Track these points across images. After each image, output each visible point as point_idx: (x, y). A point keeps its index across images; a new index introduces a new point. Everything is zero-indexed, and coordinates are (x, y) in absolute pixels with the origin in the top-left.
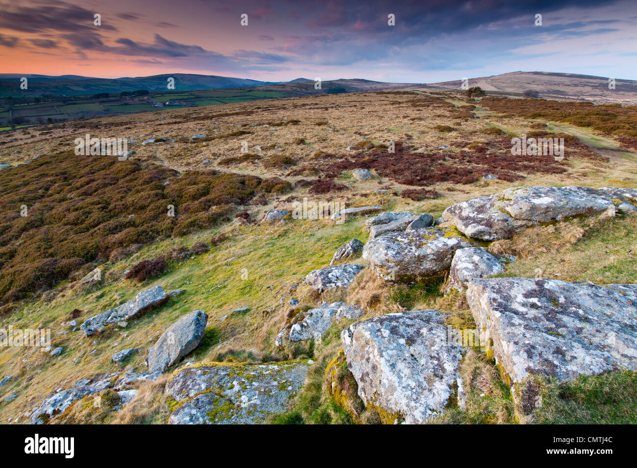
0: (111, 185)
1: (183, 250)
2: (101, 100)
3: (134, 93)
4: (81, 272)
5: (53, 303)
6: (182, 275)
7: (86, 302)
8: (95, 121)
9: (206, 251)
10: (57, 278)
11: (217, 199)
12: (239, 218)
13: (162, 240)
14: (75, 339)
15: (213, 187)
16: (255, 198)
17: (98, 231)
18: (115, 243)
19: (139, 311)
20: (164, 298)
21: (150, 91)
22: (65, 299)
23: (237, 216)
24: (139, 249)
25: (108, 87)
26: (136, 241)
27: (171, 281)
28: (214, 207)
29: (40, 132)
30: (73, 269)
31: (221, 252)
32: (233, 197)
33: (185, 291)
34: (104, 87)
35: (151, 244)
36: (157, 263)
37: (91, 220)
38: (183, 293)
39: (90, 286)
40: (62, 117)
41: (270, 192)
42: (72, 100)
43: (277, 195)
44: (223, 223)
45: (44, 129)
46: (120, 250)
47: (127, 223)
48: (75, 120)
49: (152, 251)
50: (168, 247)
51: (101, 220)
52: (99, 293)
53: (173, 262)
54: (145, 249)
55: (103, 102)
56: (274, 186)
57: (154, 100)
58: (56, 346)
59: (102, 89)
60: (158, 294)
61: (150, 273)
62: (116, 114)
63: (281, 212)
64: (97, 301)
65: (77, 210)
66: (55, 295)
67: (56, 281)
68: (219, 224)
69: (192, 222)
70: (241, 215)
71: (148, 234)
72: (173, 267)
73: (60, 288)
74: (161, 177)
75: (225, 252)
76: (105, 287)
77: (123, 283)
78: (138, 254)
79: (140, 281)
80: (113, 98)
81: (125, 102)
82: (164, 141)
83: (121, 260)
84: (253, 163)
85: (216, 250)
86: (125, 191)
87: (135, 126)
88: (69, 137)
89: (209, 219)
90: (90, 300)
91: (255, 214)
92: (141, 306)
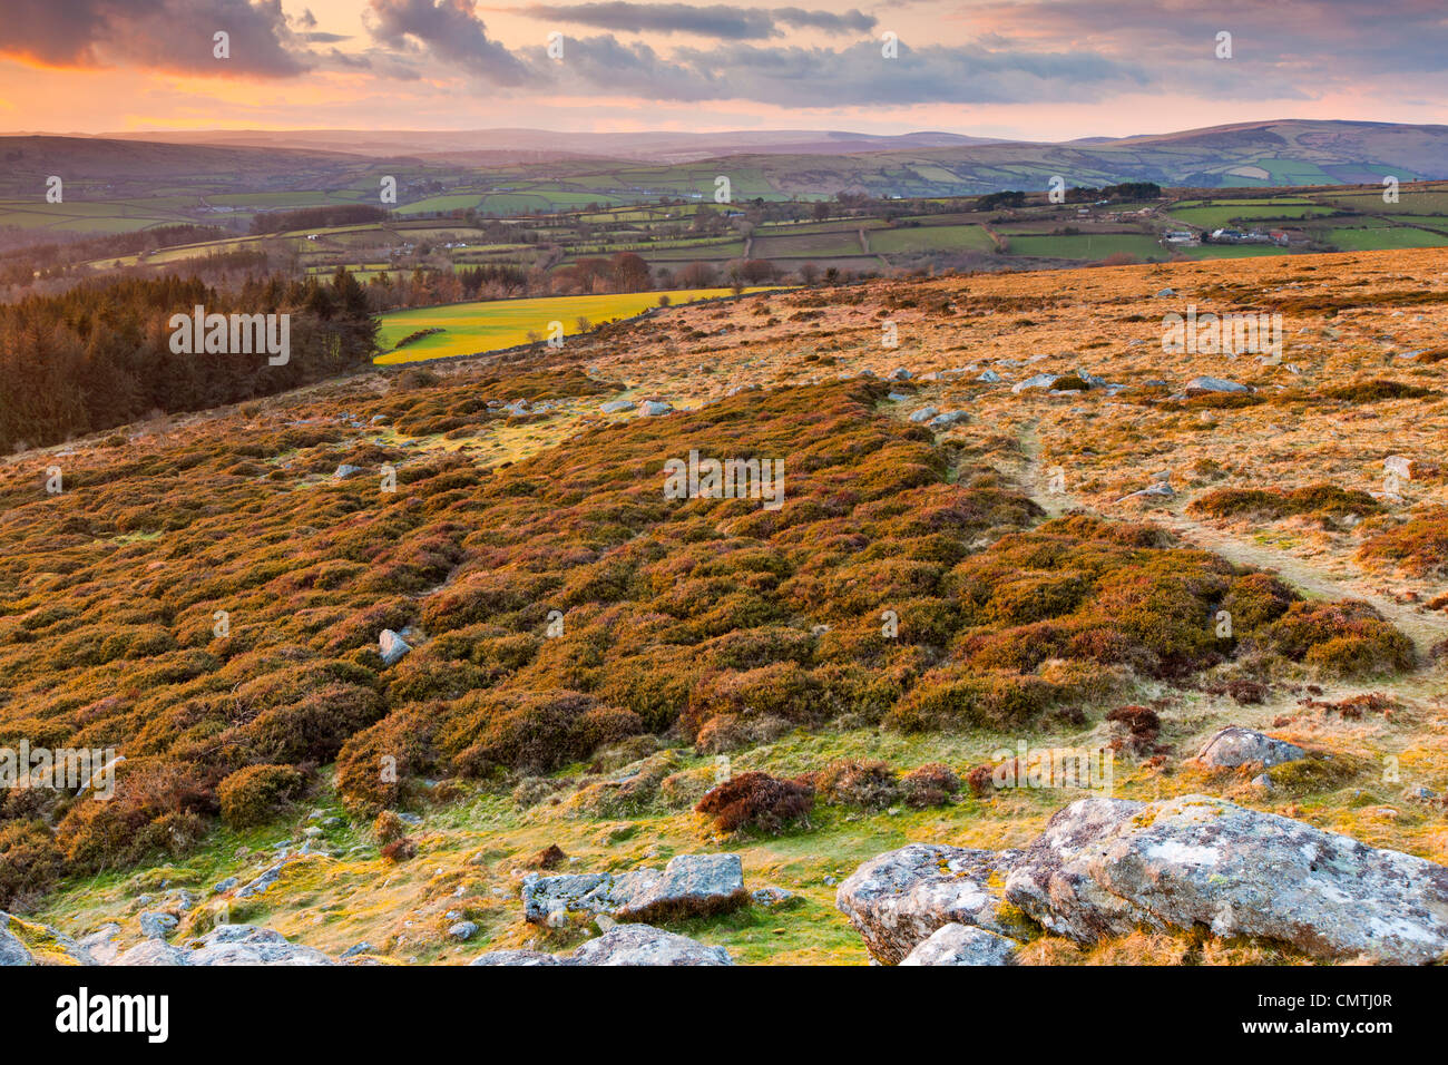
0: (830, 516)
1: (877, 775)
2: (995, 214)
3: (1107, 192)
4: (619, 752)
5: (529, 814)
6: (834, 853)
7: (588, 838)
8: (952, 285)
9: (942, 804)
10: (568, 749)
11: (1078, 637)
12: (1115, 723)
13: (850, 727)
14: (510, 918)
15: (1100, 590)
16: (1225, 667)
17: (711, 650)
18: (726, 696)
19: (654, 907)
20: (727, 895)
21: (1163, 186)
22: (556, 811)
23: (1111, 717)
24: (780, 734)
25: (1029, 171)
26: (779, 709)
27: (792, 860)
28: (1054, 663)
29: (793, 311)
30: (607, 737)
31: (983, 821)
32: (1140, 643)
33: (802, 900)
34: (1019, 169)
35: (815, 730)
36: (788, 790)
37: (717, 614)
38: (792, 904)
39: (616, 799)
40: (866, 266)
41: (1299, 657)
42: (912, 214)
43: (1322, 677)
44: (1056, 726)
45: (806, 303)
46: (729, 720)
47: (793, 646)
48: (897, 281)
49: (804, 754)
50: (854, 754)
51: (739, 620)
52: (624, 825)
53: (833, 805)
54: (793, 740)
55: (999, 222)
56: (1325, 638)
57: (1168, 220)
58: (468, 916)
59: (1010, 177)
60: (720, 878)
61: (754, 814)
62: (1029, 264)
63: (1272, 746)
64: (611, 844)
65: (706, 573)
66: (542, 791)
67: (563, 757)
68: (1039, 726)
69: (952, 693)
70: (1125, 717)
71: (818, 697)
72: (827, 820)
73: (560, 780)
74: (972, 519)
75: (996, 825)
76: (648, 813)
77: (690, 820)
78: (767, 749)
79: (727, 827)
80: (1033, 210)
81: (1071, 223)
82: (1085, 387)
83: (720, 753)
84: (1328, 525)
85: (974, 811)
86: (848, 545)
87: (1052, 318)
88: (846, 338)
89: (1009, 699)
90: (597, 837)
91: (1188, 727)
92: (663, 894)
